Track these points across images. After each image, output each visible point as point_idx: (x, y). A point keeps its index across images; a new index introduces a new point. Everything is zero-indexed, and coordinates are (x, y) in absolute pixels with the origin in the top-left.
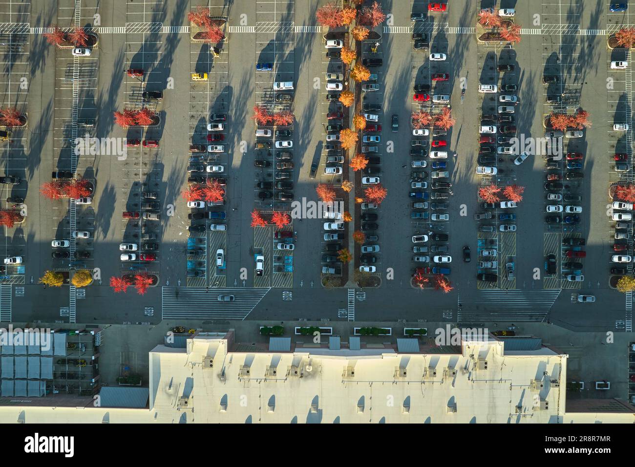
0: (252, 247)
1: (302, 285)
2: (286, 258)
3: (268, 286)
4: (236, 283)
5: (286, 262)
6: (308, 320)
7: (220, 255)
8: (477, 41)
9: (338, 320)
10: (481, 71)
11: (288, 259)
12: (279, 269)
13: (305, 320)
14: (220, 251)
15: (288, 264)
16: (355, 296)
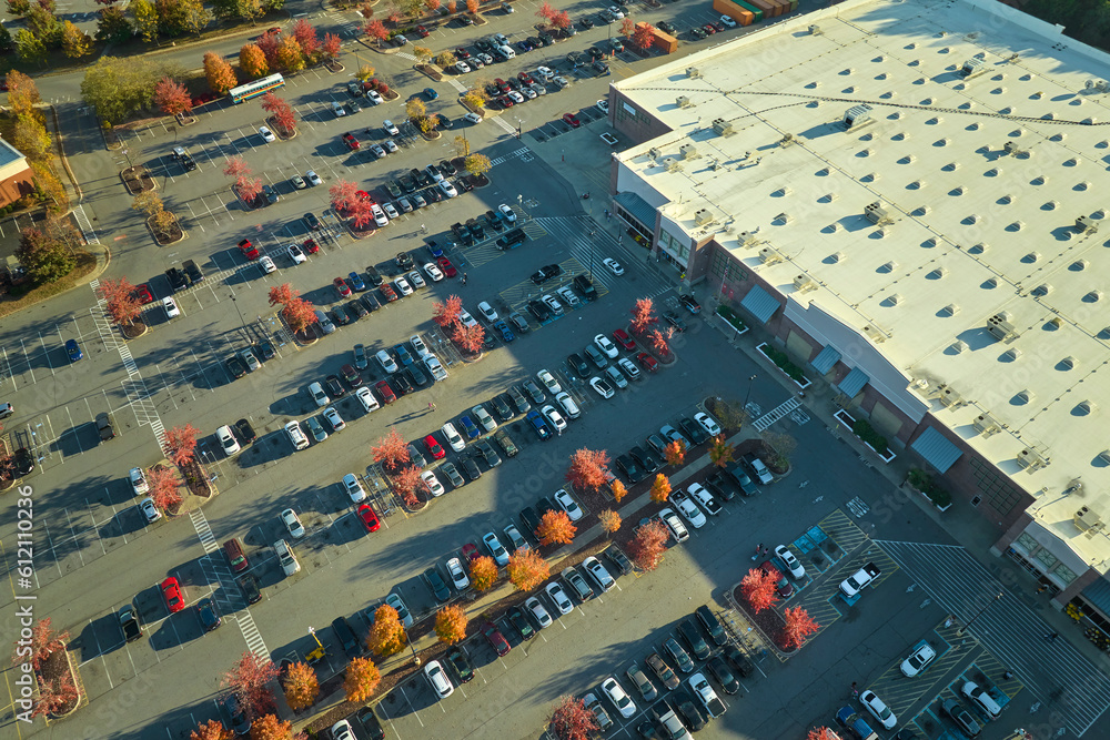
0: (845, 621)
1: (821, 498)
2: (805, 551)
3: (875, 546)
4: (926, 602)
5: (811, 546)
6: (858, 455)
7: (915, 663)
8: (215, 497)
9: (814, 417)
10: (268, 464)
11: (804, 546)
12: (832, 548)
13: (863, 459)
14: (908, 669)
15: (811, 540)
16: (760, 417)
